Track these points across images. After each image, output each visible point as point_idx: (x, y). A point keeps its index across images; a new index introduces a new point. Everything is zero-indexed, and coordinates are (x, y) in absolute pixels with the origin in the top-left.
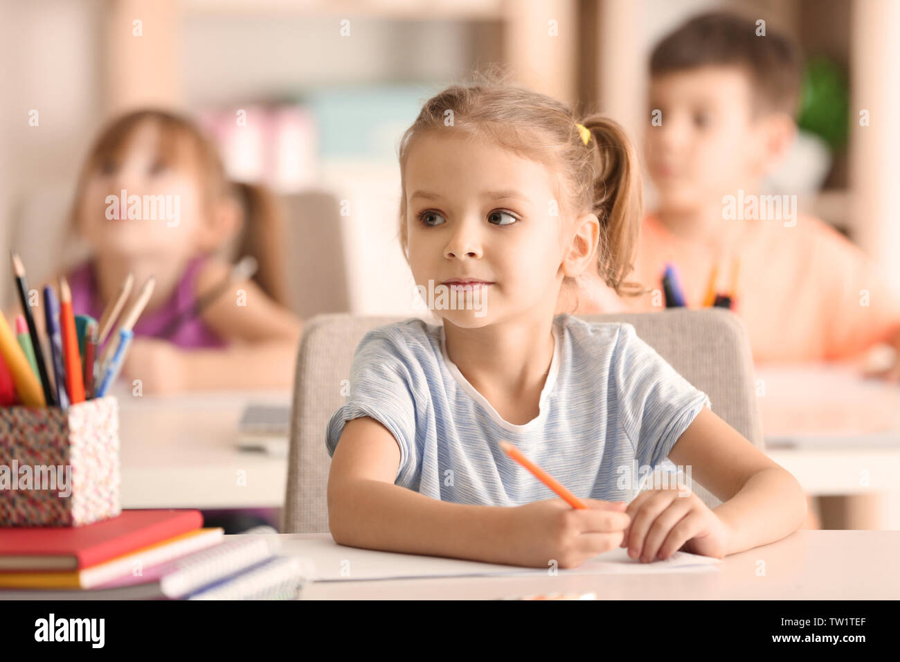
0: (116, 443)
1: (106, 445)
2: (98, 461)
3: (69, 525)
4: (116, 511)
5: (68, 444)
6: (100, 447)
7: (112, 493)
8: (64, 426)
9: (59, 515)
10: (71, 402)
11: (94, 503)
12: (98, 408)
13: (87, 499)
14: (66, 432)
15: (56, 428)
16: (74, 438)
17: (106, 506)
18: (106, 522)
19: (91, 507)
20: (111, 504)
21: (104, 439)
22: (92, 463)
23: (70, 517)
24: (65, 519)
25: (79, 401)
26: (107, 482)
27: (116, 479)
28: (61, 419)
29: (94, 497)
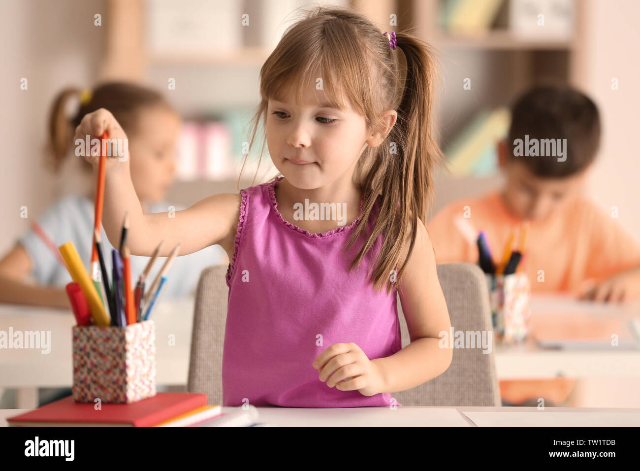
0: (153, 349)
1: (148, 350)
2: (143, 361)
3: (125, 402)
4: (153, 393)
5: (125, 350)
6: (144, 352)
7: (151, 381)
8: (123, 339)
9: (118, 396)
10: (128, 324)
11: (140, 388)
12: (143, 327)
13: (136, 385)
14: (123, 343)
15: (117, 339)
16: (128, 347)
17: (147, 390)
18: (146, 400)
19: (138, 391)
20: (150, 389)
21: (147, 347)
22: (139, 362)
23: (126, 398)
24: (122, 399)
25: (132, 323)
26: (148, 375)
27: (154, 373)
28: (120, 334)
29: (140, 384)
